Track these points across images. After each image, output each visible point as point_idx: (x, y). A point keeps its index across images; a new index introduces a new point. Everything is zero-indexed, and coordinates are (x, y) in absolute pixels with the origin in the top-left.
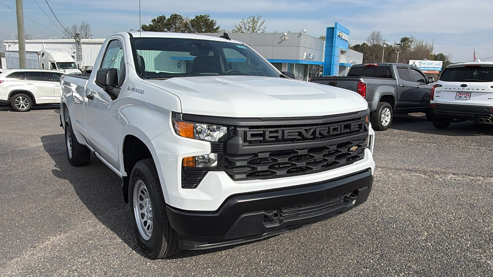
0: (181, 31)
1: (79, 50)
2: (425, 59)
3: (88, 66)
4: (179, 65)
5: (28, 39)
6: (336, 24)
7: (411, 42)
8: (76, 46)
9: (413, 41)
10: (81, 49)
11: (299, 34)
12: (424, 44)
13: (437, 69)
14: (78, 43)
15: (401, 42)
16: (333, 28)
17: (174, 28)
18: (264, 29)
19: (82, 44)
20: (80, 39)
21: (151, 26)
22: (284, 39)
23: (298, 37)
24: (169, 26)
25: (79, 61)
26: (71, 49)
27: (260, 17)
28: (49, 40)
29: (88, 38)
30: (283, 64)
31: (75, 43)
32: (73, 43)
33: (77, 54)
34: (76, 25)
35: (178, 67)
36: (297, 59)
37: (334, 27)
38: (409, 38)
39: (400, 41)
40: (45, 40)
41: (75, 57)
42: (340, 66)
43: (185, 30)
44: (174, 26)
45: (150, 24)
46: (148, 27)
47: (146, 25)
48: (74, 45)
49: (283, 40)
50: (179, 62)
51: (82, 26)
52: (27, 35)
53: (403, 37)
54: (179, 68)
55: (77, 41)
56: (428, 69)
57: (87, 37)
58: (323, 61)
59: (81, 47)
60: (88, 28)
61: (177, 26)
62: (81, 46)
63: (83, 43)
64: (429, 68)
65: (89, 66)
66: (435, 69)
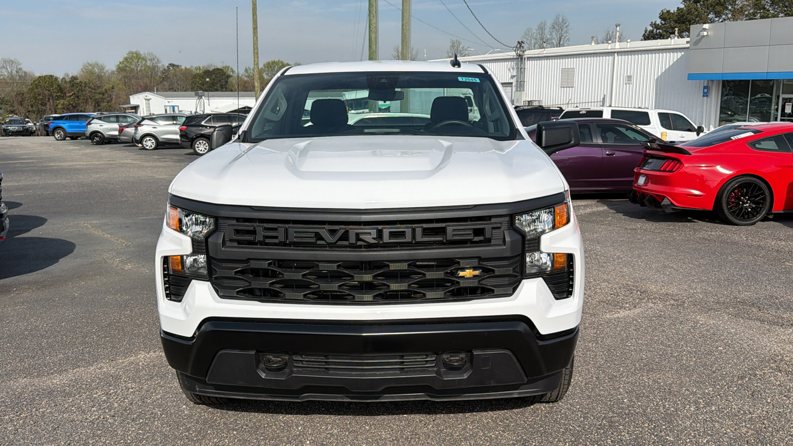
0: (747, 16)
1: (521, 71)
3: (531, 101)
4: (706, 90)
5: (464, 56)
8: (517, 64)
10: (525, 68)
14: (520, 59)
17: (730, 10)
19: (526, 59)
20: (523, 52)
21: (679, 12)
24: (718, 8)
25: (520, 91)
26: (509, 70)
28: (486, 55)
29: (564, 46)
31: (515, 59)
32: (513, 59)
33: (517, 79)
34: (545, 23)
35: (704, 96)
40: (480, 56)
41: (513, 85)
43: (754, 14)
44: (730, 7)
45: (678, 8)
46: (673, 14)
47: (669, 11)
48: (513, 64)
50: (706, 85)
51: (554, 23)
52: (463, 47)
54: (705, 98)
55: (520, 55)
57: (561, 43)
59: (525, 66)
60: (565, 25)
61: (738, 5)
62: (525, 63)
63: (528, 58)
65: (534, 100)
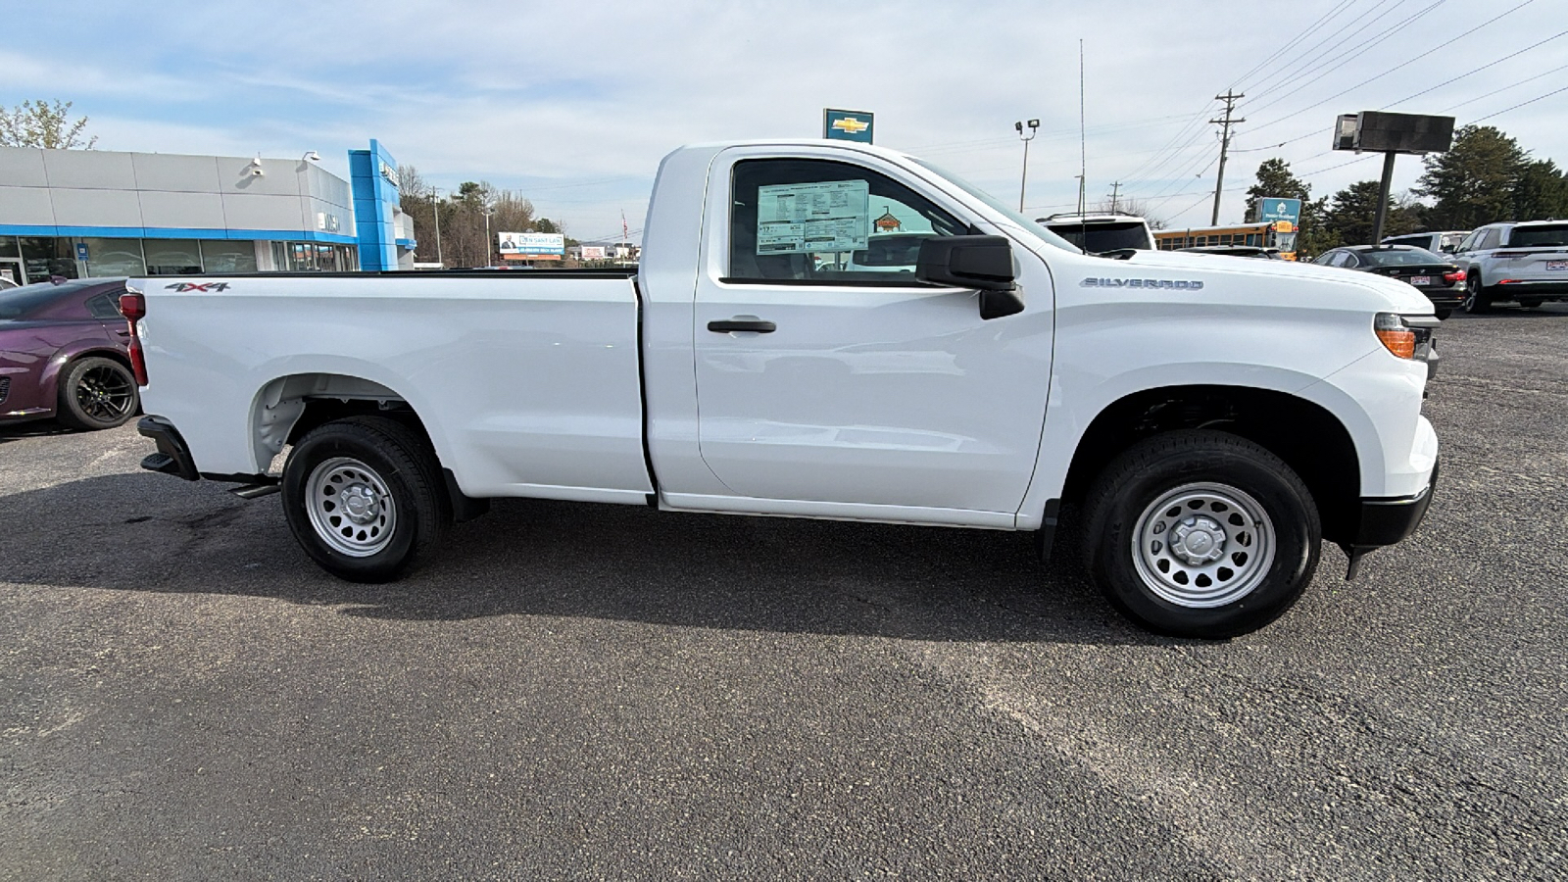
2: (529, 230)
6: (374, 143)
7: (483, 193)
9: (487, 191)
11: (299, 164)
12: (513, 198)
13: (556, 251)
15: (462, 192)
16: (368, 153)
18: (91, 143)
22: (254, 174)
23: (297, 171)
27: (69, 105)
30: (256, 244)
36: (306, 230)
37: (369, 149)
38: (477, 185)
39: (459, 190)
42: (398, 246)
49: (253, 177)
53: (464, 182)
56: (537, 250)
58: (355, 235)
64: (540, 248)
66: (552, 251)
